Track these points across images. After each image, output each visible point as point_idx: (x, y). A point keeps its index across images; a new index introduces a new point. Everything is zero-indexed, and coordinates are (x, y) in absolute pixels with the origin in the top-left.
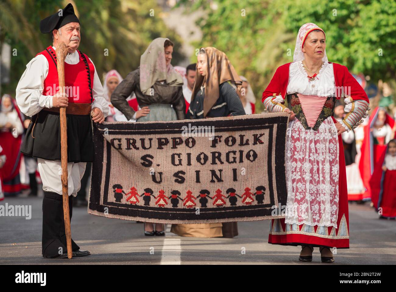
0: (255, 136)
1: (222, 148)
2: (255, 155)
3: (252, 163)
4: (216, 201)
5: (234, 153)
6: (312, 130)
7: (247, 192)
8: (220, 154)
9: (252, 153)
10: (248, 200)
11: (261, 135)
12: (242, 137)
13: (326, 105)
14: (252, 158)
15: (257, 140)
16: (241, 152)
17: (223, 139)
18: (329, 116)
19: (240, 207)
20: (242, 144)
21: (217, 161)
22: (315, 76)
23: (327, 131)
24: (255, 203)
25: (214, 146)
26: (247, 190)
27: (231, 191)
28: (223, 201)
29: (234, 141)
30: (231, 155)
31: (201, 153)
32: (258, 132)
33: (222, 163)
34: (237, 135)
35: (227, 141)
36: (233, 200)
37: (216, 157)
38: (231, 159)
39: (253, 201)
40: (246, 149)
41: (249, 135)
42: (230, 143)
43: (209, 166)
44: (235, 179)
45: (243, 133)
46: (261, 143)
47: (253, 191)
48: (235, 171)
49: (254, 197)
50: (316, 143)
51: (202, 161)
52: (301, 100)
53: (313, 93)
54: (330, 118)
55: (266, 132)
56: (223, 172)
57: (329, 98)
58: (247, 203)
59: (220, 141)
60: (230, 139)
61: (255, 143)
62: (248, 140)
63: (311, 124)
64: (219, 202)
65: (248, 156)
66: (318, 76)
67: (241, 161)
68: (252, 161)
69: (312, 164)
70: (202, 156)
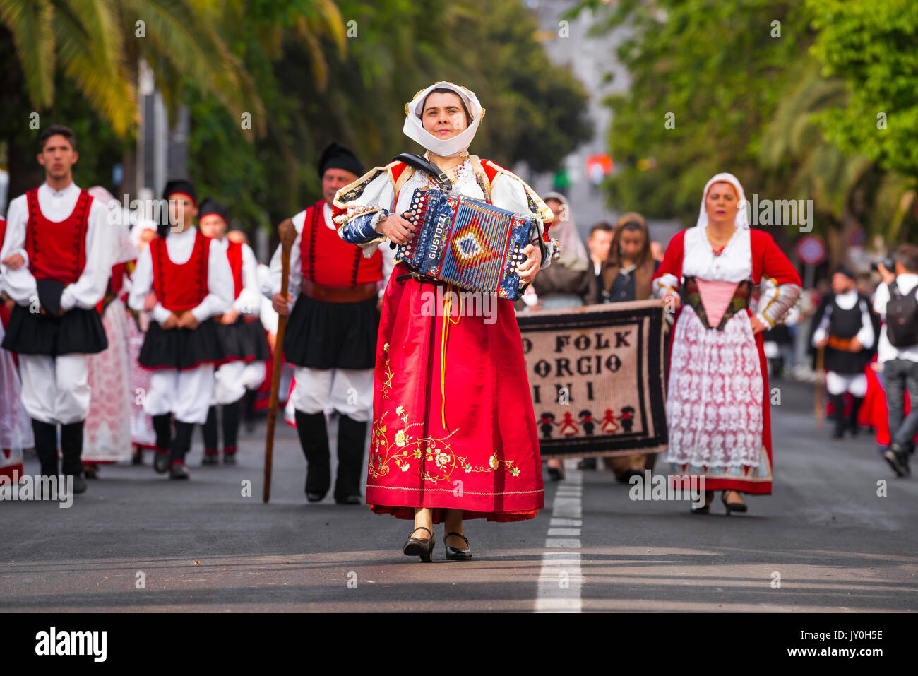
0: (618, 335)
1: (571, 353)
2: (618, 363)
3: (614, 375)
4: (564, 428)
5: (589, 359)
6: (715, 330)
7: (609, 416)
8: (568, 362)
9: (613, 360)
10: (610, 427)
11: (627, 333)
12: (599, 337)
13: (736, 294)
14: (613, 367)
15: (621, 341)
16: (599, 358)
17: (572, 340)
18: (741, 309)
19: (599, 438)
20: (599, 346)
21: (564, 371)
22: (721, 250)
23: (739, 330)
24: (621, 431)
25: (559, 349)
26: (609, 413)
27: (586, 414)
28: (574, 427)
29: (588, 342)
30: (585, 363)
31: (542, 361)
32: (622, 330)
33: (571, 374)
34: (592, 335)
35: (577, 343)
36: (589, 426)
37: (563, 366)
38: (584, 369)
39: (618, 428)
40: (605, 354)
41: (609, 334)
42: (583, 345)
43: (552, 378)
44: (591, 397)
45: (600, 331)
46: (627, 344)
47: (617, 413)
48: (590, 385)
49: (619, 423)
50: (719, 347)
51: (543, 372)
52: (701, 286)
53: (717, 277)
54: (743, 312)
55: (634, 329)
56: (573, 388)
57: (742, 283)
58: (609, 431)
59: (568, 343)
60: (582, 340)
61: (618, 345)
62: (607, 342)
63: (714, 321)
64: (569, 430)
65: (608, 364)
66: (725, 251)
67: (599, 371)
68: (613, 371)
69: (712, 378)
70: (542, 365)
